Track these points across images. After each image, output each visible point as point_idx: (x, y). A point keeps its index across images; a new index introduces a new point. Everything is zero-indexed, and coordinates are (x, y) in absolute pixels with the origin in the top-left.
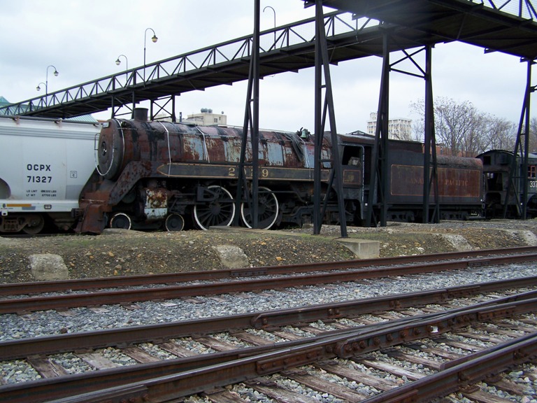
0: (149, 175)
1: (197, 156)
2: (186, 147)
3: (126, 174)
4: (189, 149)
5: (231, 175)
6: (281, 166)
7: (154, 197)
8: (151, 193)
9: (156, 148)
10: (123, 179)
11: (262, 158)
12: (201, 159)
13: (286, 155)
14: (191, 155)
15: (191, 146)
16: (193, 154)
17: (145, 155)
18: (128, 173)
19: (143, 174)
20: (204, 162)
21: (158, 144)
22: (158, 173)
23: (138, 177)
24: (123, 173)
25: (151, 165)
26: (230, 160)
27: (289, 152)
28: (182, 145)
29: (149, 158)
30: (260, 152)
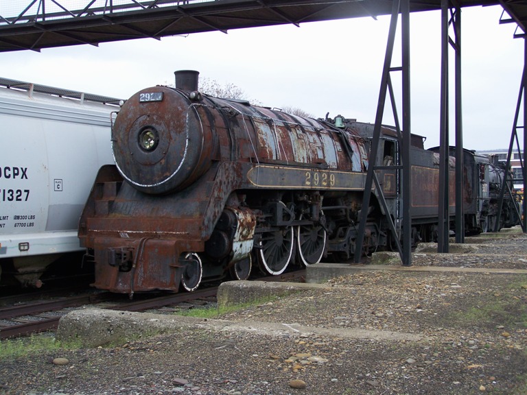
0: (239, 186)
1: (271, 155)
2: (261, 138)
3: (219, 183)
4: (263, 142)
5: (307, 183)
6: (336, 169)
7: (244, 223)
8: (241, 216)
9: (234, 139)
10: (216, 193)
11: (322, 158)
12: (274, 158)
13: (338, 151)
14: (266, 152)
15: (264, 137)
16: (268, 150)
17: (225, 152)
18: (221, 183)
19: (234, 183)
21: (236, 134)
22: (248, 182)
23: (230, 189)
24: (216, 182)
25: (241, 169)
26: (297, 161)
27: (339, 148)
28: (256, 136)
29: (229, 156)
30: (319, 147)
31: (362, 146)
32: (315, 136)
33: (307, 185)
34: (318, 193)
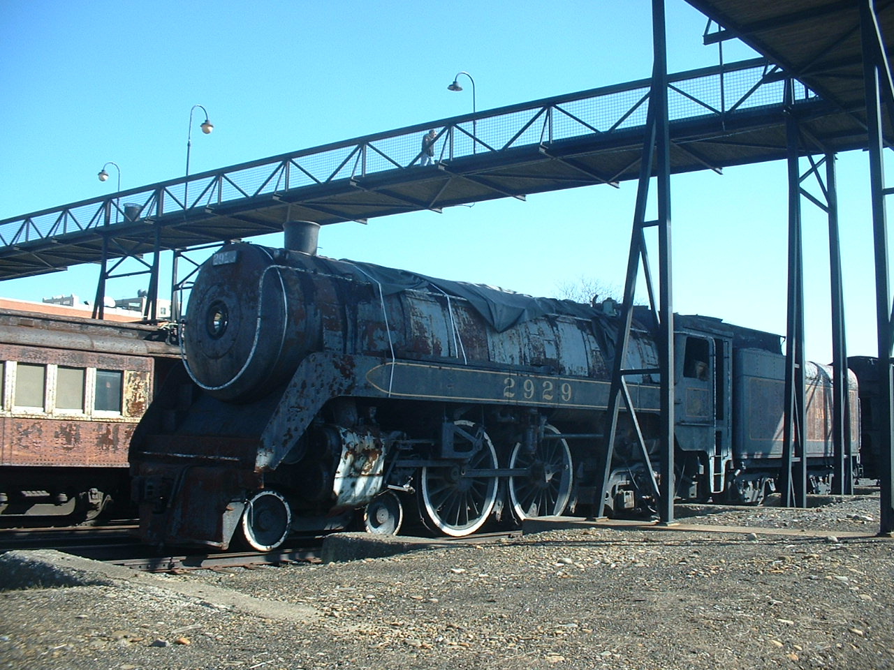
0: (348, 391)
1: (437, 349)
2: (417, 323)
3: (299, 385)
4: (421, 328)
5: (506, 394)
6: (585, 377)
7: (358, 450)
8: (352, 439)
9: (355, 325)
10: (293, 400)
11: (555, 357)
12: (444, 353)
13: (592, 351)
14: (425, 343)
15: (424, 321)
16: (429, 342)
17: (332, 339)
18: (304, 385)
19: (335, 387)
20: (451, 361)
21: (360, 315)
22: (367, 387)
23: (324, 396)
24: (292, 382)
25: (353, 366)
26: (497, 360)
27: (595, 346)
28: (406, 319)
29: (341, 346)
30: (549, 342)
31: (650, 345)
32: (544, 326)
33: (508, 398)
34: (534, 411)
